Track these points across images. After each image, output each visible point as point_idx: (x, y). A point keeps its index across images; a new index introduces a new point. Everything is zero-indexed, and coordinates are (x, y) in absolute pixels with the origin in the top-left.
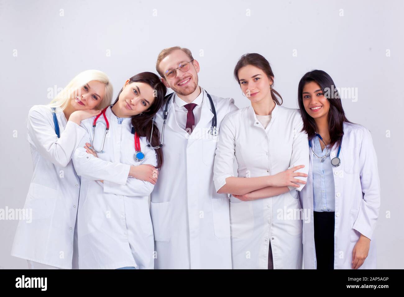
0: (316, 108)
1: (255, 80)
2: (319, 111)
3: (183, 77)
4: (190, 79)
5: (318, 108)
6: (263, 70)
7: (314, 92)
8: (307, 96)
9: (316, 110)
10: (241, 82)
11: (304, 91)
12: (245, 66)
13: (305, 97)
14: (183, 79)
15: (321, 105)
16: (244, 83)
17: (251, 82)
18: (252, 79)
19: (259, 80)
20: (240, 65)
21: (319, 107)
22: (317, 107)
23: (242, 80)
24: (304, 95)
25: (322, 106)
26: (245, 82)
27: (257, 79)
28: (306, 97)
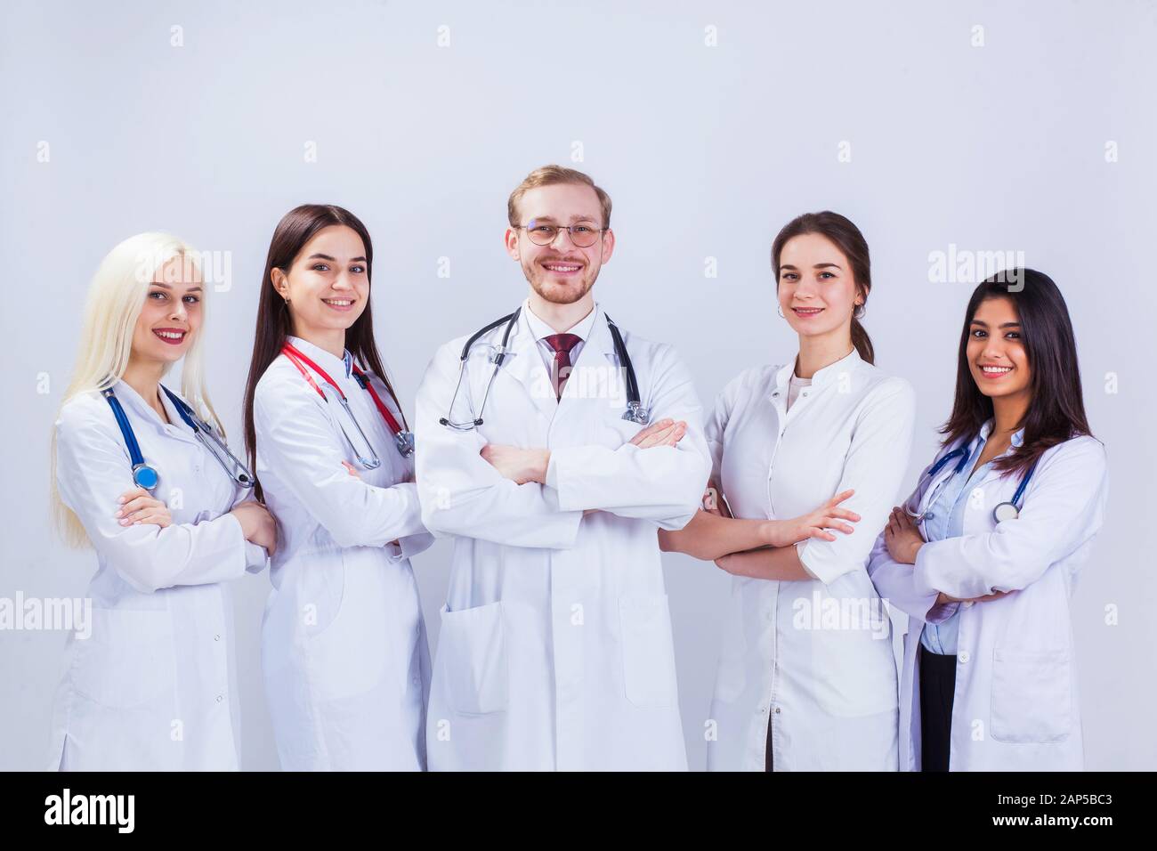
0: (995, 370)
1: (822, 277)
2: (1001, 379)
3: (568, 255)
4: (580, 268)
5: (1000, 370)
6: (849, 256)
7: (1000, 327)
8: (982, 332)
9: (993, 376)
10: (783, 272)
11: (976, 318)
12: (807, 233)
13: (974, 333)
14: (565, 260)
15: (1010, 364)
16: (789, 277)
17: (808, 277)
18: (815, 270)
19: (830, 280)
20: (795, 229)
21: (1003, 370)
22: (998, 367)
23: (787, 267)
24: (973, 327)
25: (1014, 367)
26: (795, 276)
27: (827, 275)
28: (977, 334)
